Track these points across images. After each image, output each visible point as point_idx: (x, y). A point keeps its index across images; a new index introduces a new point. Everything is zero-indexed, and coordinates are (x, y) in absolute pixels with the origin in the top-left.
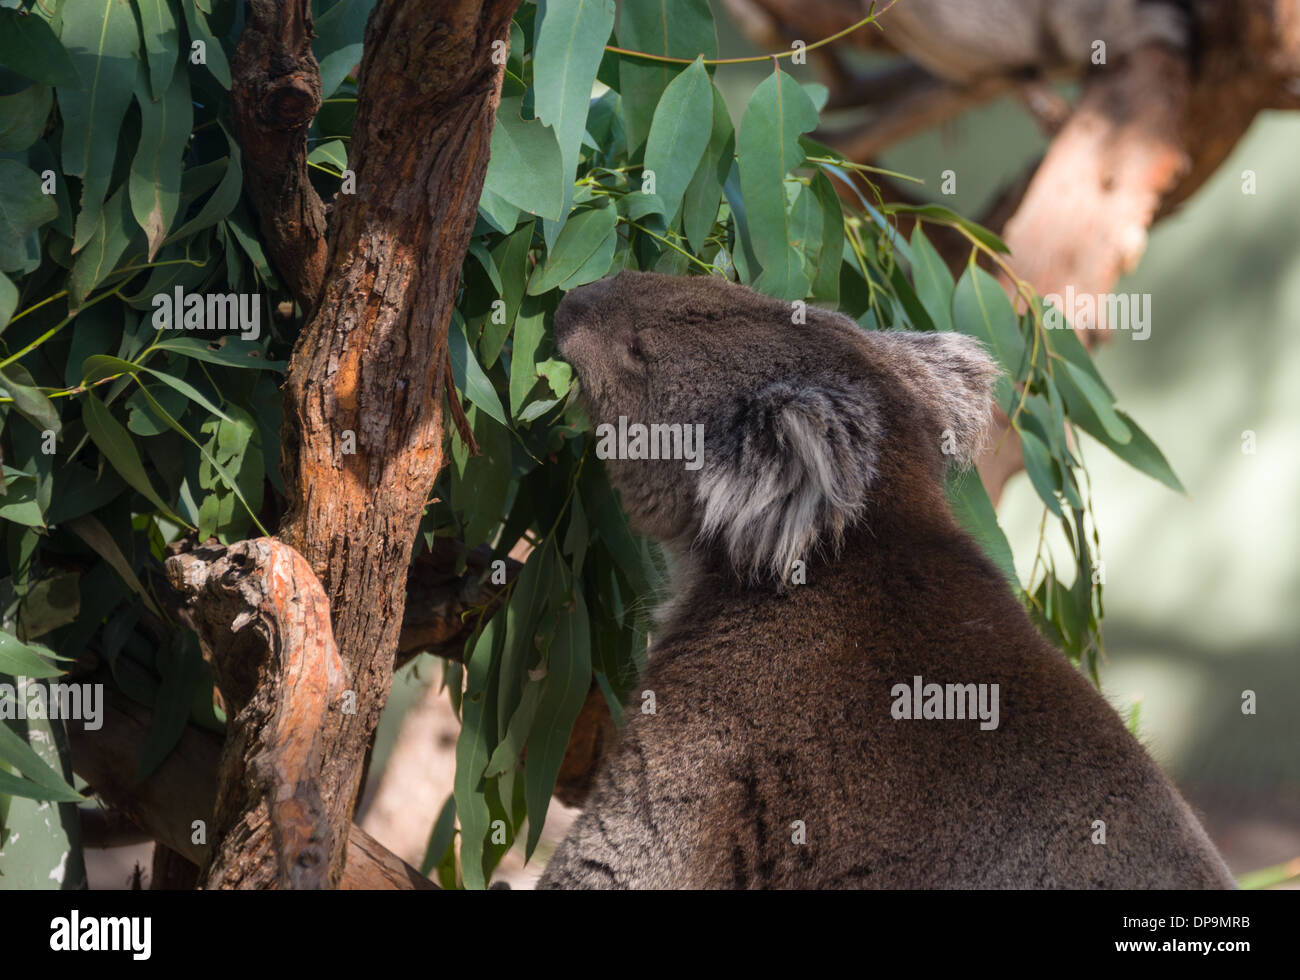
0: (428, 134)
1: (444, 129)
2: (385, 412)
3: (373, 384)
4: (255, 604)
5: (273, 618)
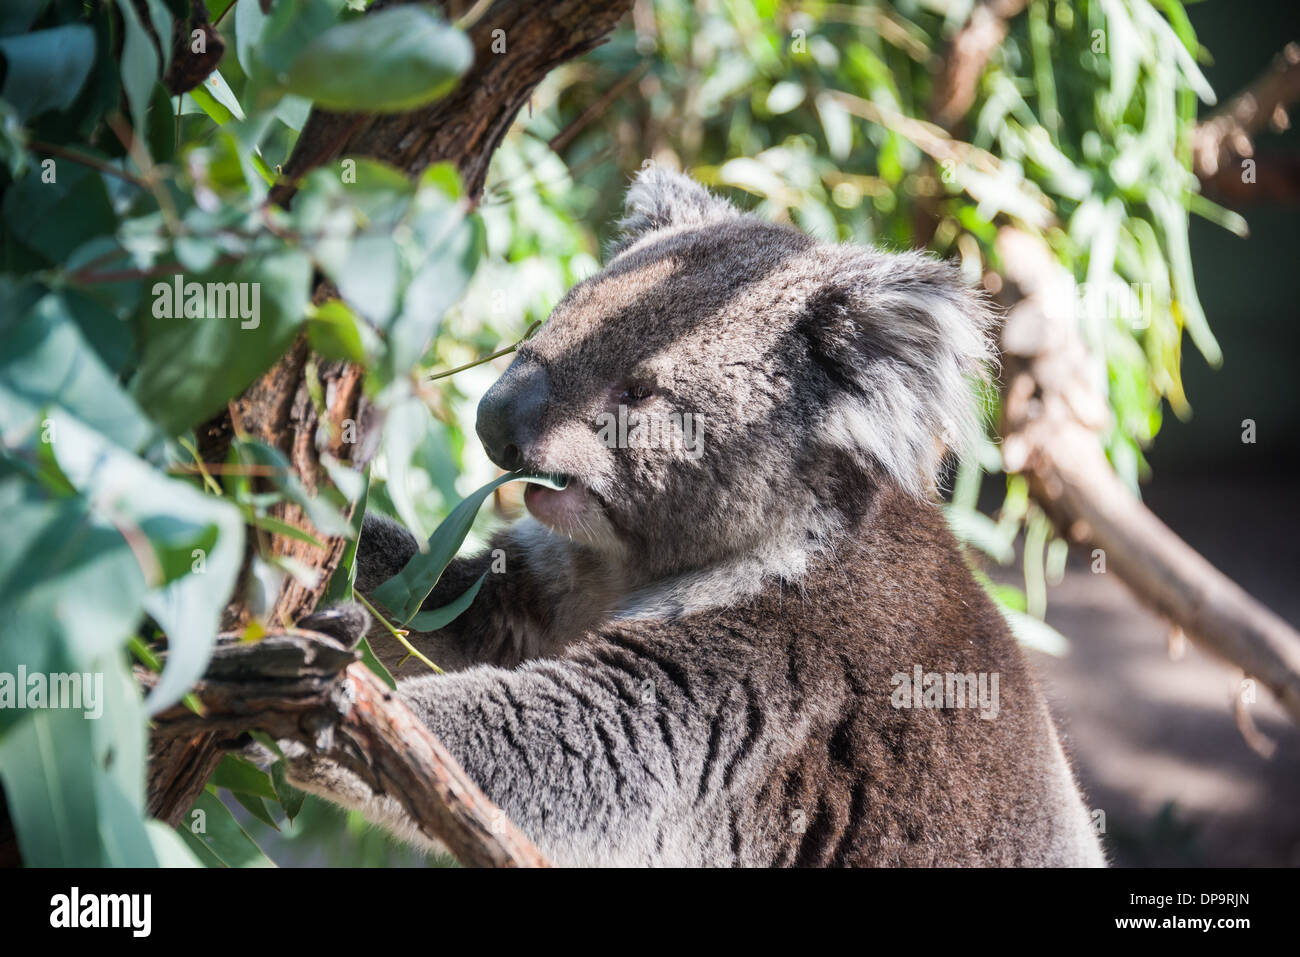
5: (366, 729)
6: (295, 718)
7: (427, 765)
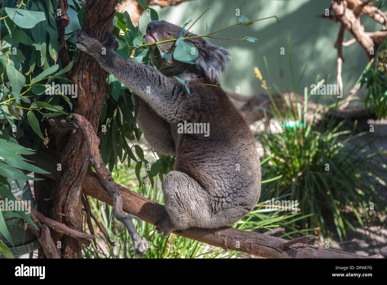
0: (102, 26)
1: (105, 24)
2: (95, 85)
3: (93, 79)
4: (77, 128)
5: (81, 130)
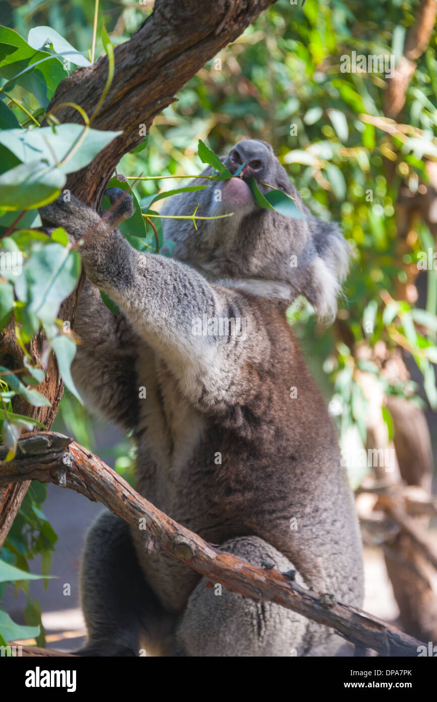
6: (48, 472)
7: (112, 484)
